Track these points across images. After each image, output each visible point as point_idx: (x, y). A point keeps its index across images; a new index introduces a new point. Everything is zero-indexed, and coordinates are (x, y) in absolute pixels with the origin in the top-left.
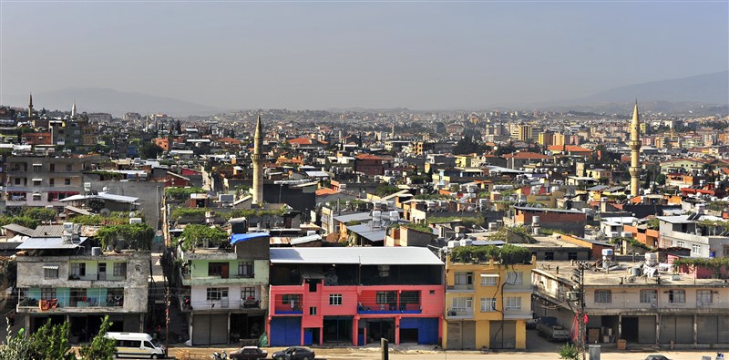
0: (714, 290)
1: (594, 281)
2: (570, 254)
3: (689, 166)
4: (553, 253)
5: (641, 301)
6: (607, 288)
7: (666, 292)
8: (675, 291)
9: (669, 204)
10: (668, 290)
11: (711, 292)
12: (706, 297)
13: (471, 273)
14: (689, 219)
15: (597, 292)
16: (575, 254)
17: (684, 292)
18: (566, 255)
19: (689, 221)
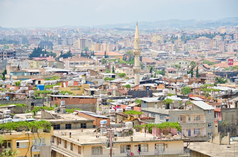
0: (166, 143)
1: (93, 141)
2: (82, 124)
3: (184, 63)
4: (71, 125)
5: (121, 152)
6: (99, 145)
7: (136, 146)
8: (142, 145)
9: (158, 89)
10: (137, 144)
11: (164, 145)
12: (161, 147)
13: (10, 141)
14: (158, 99)
15: (93, 148)
16: (85, 124)
17: (147, 146)
18: (79, 125)
19: (159, 101)
